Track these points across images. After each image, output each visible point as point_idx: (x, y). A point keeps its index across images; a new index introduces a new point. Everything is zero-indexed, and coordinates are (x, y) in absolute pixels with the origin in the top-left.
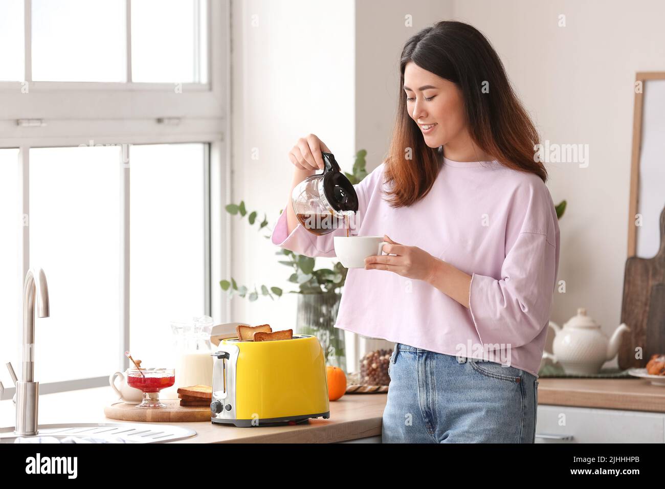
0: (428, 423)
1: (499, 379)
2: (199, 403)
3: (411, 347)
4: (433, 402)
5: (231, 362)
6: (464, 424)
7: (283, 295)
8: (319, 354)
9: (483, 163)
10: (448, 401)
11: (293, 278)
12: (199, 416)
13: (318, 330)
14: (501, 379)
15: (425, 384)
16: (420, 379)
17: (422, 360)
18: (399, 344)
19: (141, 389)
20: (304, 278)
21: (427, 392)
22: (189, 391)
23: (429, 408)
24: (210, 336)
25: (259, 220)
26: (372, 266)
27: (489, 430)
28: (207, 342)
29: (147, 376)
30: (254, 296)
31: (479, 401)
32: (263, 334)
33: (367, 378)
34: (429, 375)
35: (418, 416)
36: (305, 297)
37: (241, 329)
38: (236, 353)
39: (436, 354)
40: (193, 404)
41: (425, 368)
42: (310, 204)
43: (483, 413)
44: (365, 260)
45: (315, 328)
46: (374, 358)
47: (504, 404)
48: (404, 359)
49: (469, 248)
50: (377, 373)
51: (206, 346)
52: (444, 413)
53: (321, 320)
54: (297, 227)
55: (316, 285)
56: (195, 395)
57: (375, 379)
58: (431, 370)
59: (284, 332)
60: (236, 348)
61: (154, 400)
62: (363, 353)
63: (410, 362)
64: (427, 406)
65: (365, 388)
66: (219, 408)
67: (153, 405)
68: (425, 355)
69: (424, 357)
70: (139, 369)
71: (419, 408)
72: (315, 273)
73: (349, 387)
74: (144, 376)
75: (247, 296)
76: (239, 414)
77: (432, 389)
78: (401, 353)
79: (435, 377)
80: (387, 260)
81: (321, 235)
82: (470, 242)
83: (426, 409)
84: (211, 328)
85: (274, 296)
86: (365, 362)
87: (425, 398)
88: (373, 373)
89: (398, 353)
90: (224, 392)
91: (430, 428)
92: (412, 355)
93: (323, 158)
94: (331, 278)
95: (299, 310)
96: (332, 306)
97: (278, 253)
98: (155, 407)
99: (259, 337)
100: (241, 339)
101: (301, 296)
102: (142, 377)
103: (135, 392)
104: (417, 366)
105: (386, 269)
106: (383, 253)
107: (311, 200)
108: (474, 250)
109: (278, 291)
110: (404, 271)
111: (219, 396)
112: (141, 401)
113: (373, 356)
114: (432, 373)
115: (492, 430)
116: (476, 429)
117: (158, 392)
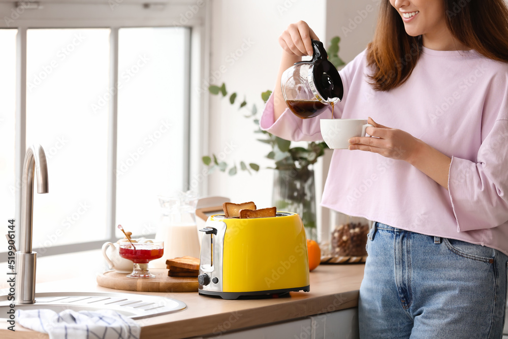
0: (403, 298)
1: (473, 259)
2: (186, 274)
3: (388, 226)
4: (409, 279)
5: (218, 237)
6: (438, 301)
7: (261, 171)
8: (301, 230)
9: (461, 52)
10: (423, 278)
11: (271, 156)
12: (187, 287)
13: (292, 204)
14: (475, 259)
15: (401, 261)
16: (397, 257)
17: (399, 239)
18: (377, 223)
19: (132, 260)
20: (281, 155)
21: (403, 269)
22: (177, 263)
23: (405, 285)
24: (195, 209)
25: (239, 101)
26: (356, 146)
27: (463, 308)
28: (192, 215)
29: (138, 248)
30: (233, 171)
31: (453, 280)
32: (248, 211)
33: (337, 250)
34: (406, 254)
35: (393, 292)
36: (280, 173)
37: (228, 206)
38: (223, 229)
39: (414, 233)
40: (180, 274)
41: (402, 246)
42: (297, 89)
43: (457, 292)
44: (349, 140)
45: (290, 202)
46: (344, 231)
47: (477, 284)
48: (382, 236)
49: (446, 134)
50: (347, 245)
51: (191, 219)
52: (419, 289)
53: (296, 194)
54: (285, 112)
55: (291, 161)
56: (183, 267)
57: (345, 251)
58: (407, 249)
59: (268, 209)
60: (223, 224)
61: (144, 271)
62: (333, 226)
63: (388, 240)
64: (403, 282)
65: (336, 259)
66: (207, 280)
67: (143, 276)
68: (403, 234)
69: (401, 236)
70: (130, 241)
71: (395, 284)
72: (290, 151)
73: (323, 258)
74: (135, 248)
75: (227, 170)
76: (225, 286)
77: (408, 266)
78: (379, 231)
79: (411, 256)
80: (370, 142)
81: (306, 118)
82: (447, 128)
83: (402, 285)
84: (196, 202)
85: (253, 172)
86: (336, 235)
87: (401, 275)
88: (344, 245)
89: (376, 231)
90: (212, 266)
91: (404, 303)
92: (390, 234)
93: (313, 46)
94: (305, 155)
95: (275, 185)
96: (305, 181)
97: (256, 132)
98: (145, 278)
99: (245, 214)
100: (227, 216)
101: (277, 172)
102: (133, 248)
103: (126, 262)
104: (394, 244)
105: (369, 150)
106: (367, 135)
107: (299, 85)
108: (451, 134)
109: (255, 167)
110: (386, 153)
111: (206, 269)
112: (132, 270)
113: (343, 229)
114: (408, 252)
115: (466, 308)
116: (450, 307)
117: (148, 263)
